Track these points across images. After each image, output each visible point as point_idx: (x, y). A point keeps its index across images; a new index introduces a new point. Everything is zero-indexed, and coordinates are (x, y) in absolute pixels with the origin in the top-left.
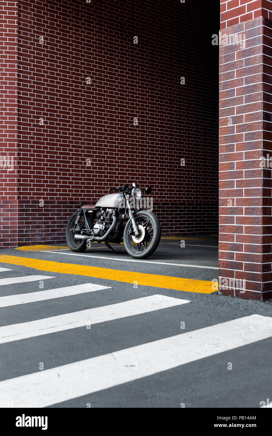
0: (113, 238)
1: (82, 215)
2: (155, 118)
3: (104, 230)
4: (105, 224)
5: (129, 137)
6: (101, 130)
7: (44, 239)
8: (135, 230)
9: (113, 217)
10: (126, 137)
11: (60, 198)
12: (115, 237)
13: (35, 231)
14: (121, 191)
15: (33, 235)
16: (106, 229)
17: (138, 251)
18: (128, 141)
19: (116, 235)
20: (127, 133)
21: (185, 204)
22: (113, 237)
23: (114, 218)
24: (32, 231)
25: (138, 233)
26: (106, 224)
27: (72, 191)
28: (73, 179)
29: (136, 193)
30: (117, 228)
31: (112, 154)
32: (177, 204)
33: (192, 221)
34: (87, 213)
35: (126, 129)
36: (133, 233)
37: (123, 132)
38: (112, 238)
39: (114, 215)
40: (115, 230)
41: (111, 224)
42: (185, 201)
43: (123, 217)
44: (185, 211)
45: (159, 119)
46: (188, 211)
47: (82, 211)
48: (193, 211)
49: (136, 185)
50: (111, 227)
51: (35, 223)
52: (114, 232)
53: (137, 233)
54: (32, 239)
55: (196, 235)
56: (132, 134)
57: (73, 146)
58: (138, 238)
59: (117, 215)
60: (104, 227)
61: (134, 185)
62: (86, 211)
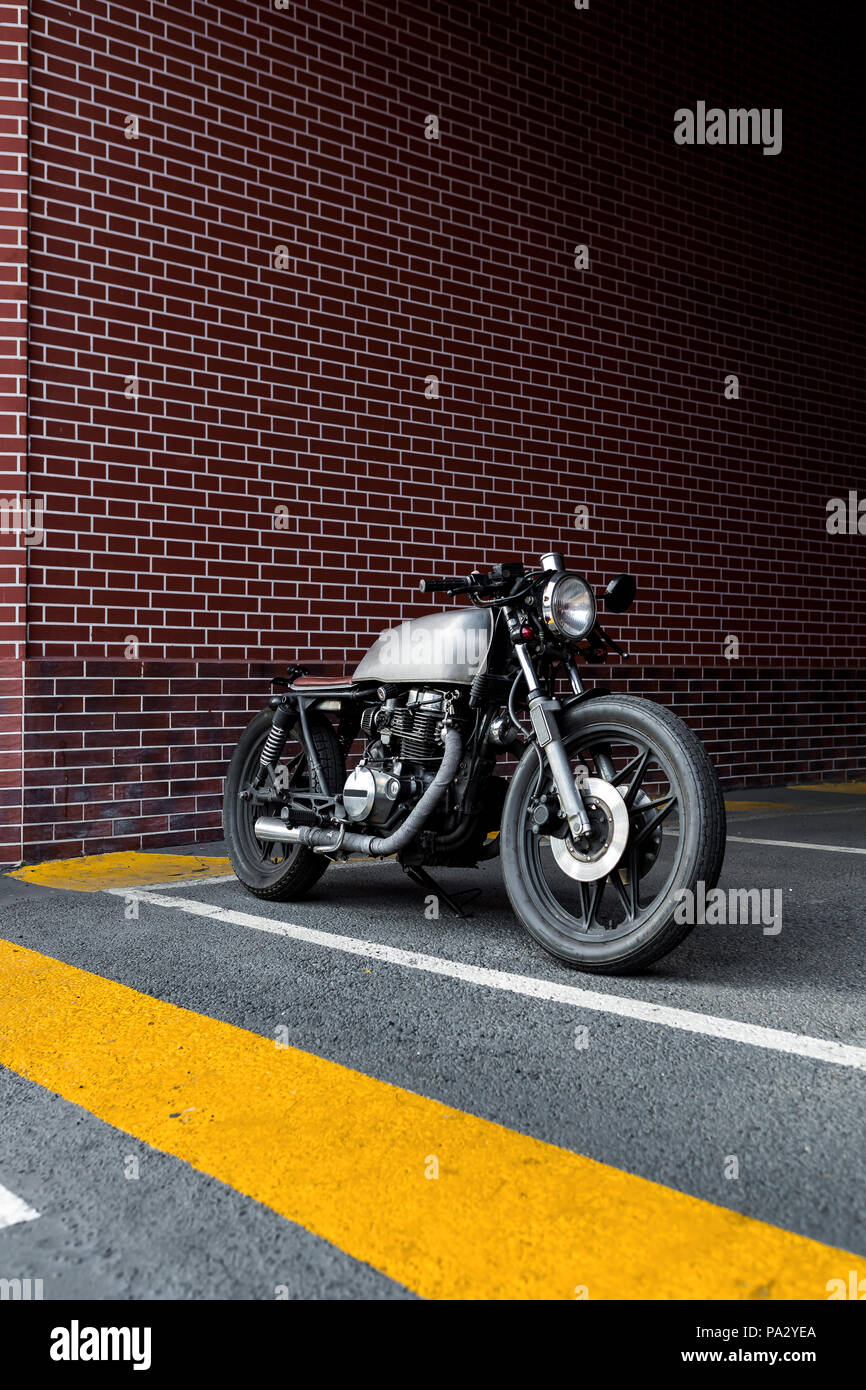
0: (446, 843)
1: (289, 722)
2: (586, 347)
3: (396, 803)
4: (403, 772)
5: (490, 412)
6: (382, 379)
7: (142, 826)
8: (570, 805)
9: (444, 731)
10: (476, 410)
11: (212, 653)
12: (453, 835)
13: (103, 793)
14: (488, 592)
15: (93, 811)
16: (408, 797)
17: (585, 926)
18: (486, 426)
19: (460, 829)
20: (483, 397)
21: (696, 673)
22: (442, 839)
23: (447, 736)
24: (88, 793)
25: (586, 828)
26: (408, 768)
27: (264, 622)
28: (269, 572)
29: (567, 607)
30: (462, 790)
31: (425, 476)
32: (667, 673)
33: (723, 735)
34: (314, 713)
35: (476, 381)
36: (556, 825)
37: (465, 394)
38: (440, 844)
39: (448, 725)
40: (453, 801)
41: (433, 768)
42: (694, 661)
43: (496, 733)
44: (696, 698)
45: (599, 349)
46: (708, 698)
47: (293, 704)
48: (724, 698)
49: (562, 562)
50: (435, 784)
51: (104, 757)
52: (447, 810)
53: (580, 825)
54: (89, 827)
55: (736, 789)
56: (500, 400)
57: (268, 440)
58: (584, 852)
59: (464, 722)
60: (396, 785)
61: (549, 563)
62: (309, 703)
